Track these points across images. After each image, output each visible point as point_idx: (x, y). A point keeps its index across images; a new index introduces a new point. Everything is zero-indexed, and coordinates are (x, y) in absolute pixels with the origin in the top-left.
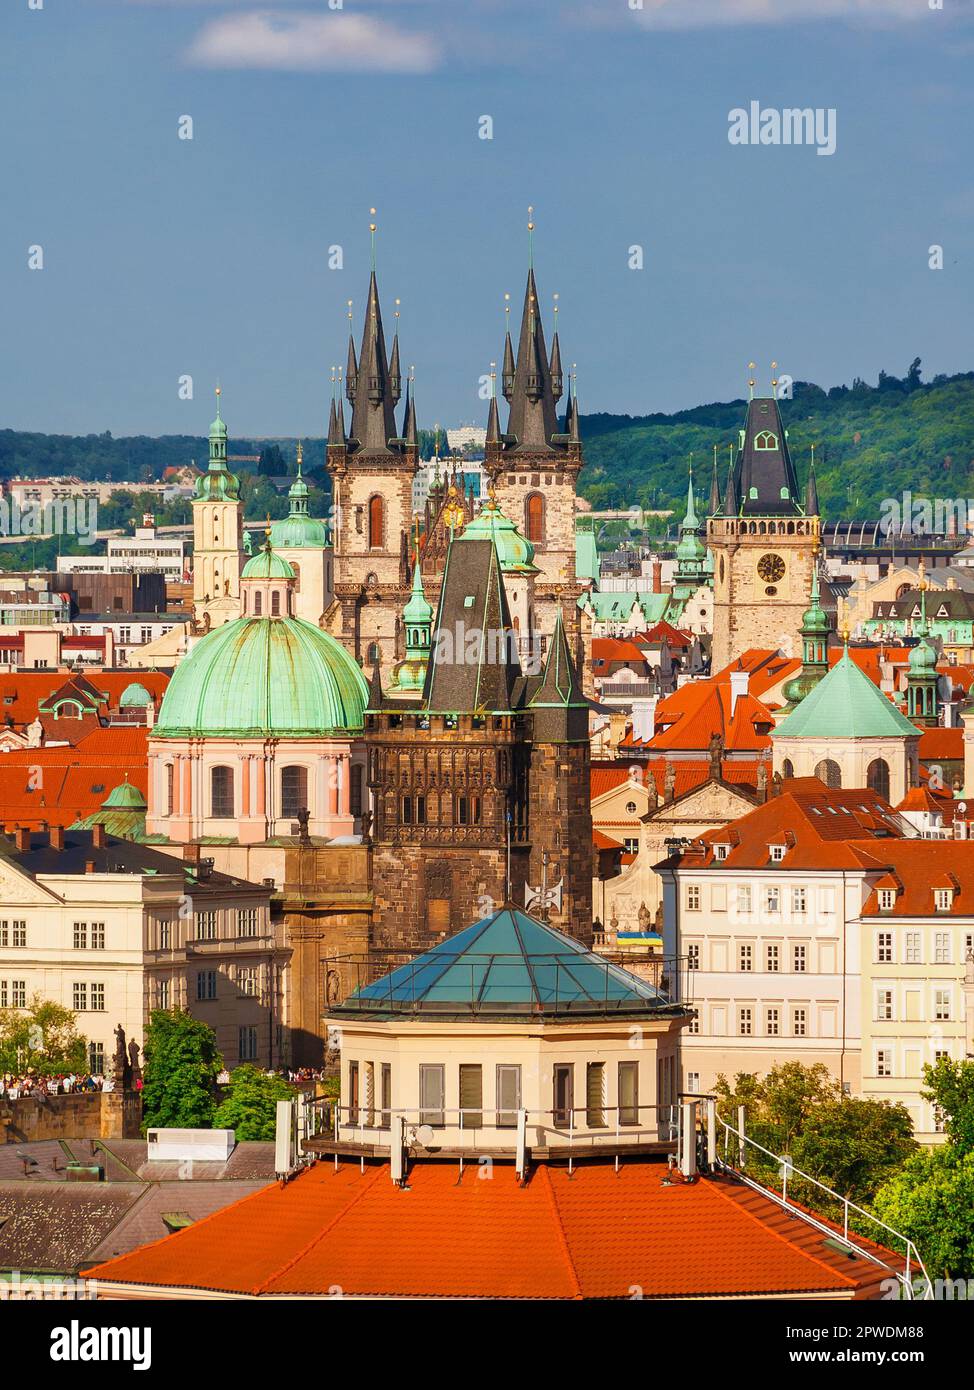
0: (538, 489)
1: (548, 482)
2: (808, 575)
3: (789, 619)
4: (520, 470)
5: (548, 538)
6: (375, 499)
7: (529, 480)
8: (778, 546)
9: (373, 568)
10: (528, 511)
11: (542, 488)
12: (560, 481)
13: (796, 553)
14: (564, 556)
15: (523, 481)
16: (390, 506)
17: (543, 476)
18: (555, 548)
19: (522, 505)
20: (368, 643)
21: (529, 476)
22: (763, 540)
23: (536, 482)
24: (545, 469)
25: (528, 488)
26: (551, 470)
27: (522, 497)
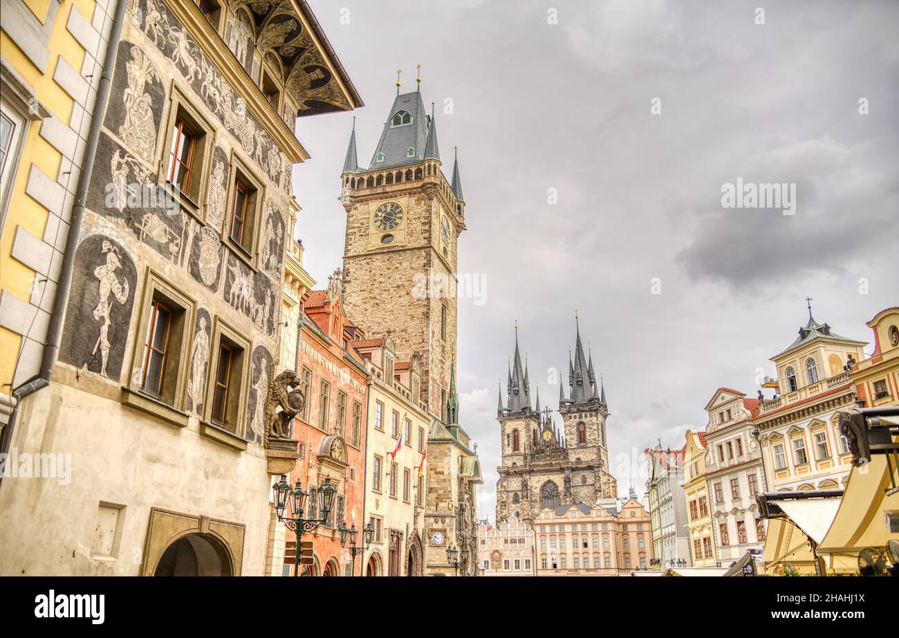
0: (582, 420)
1: (586, 417)
2: (425, 218)
3: (404, 264)
4: (573, 413)
5: (588, 441)
6: (515, 430)
7: (578, 417)
8: (395, 194)
9: (515, 460)
10: (578, 429)
11: (584, 420)
12: (591, 416)
13: (413, 200)
14: (595, 448)
15: (575, 417)
16: (521, 433)
17: (583, 414)
18: (591, 445)
19: (575, 427)
20: (513, 493)
21: (578, 415)
22: (379, 190)
23: (581, 417)
24: (583, 411)
25: (577, 420)
26: (586, 411)
27: (575, 424)
